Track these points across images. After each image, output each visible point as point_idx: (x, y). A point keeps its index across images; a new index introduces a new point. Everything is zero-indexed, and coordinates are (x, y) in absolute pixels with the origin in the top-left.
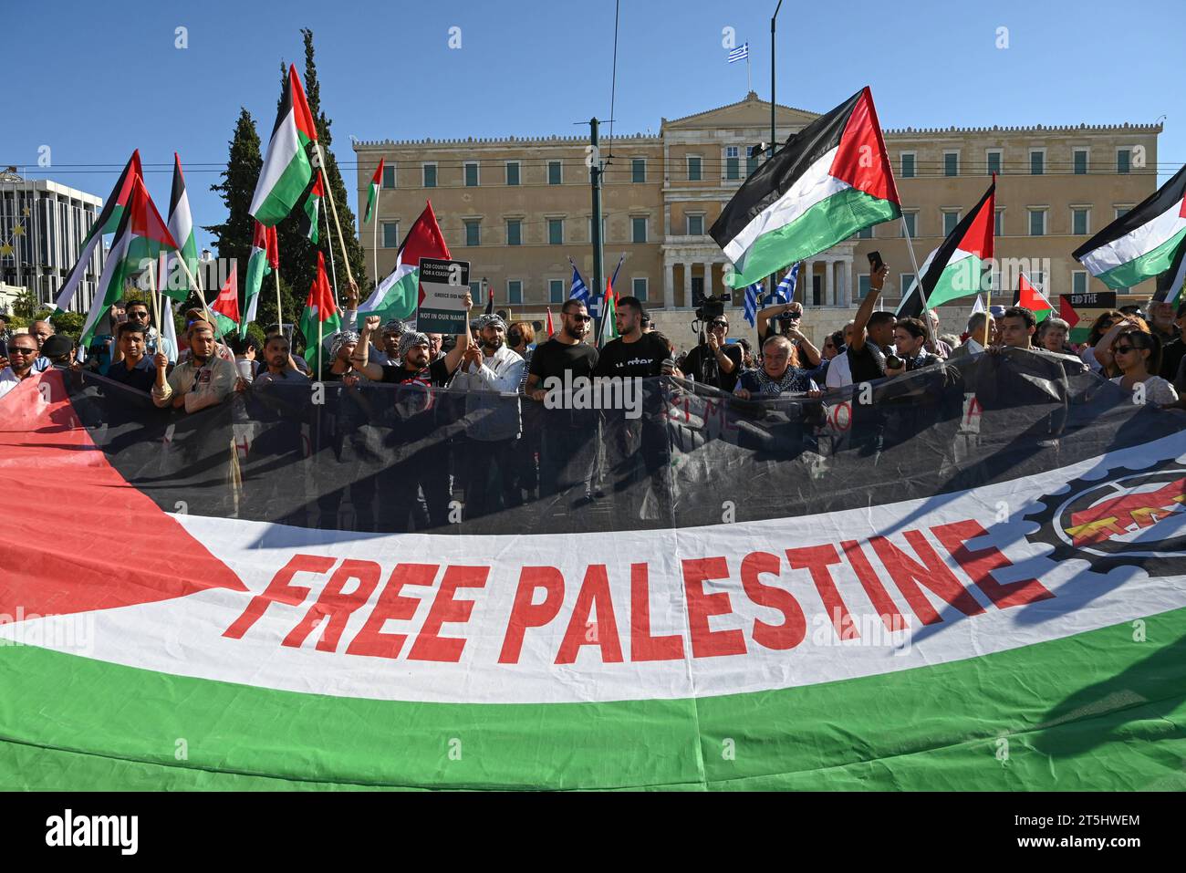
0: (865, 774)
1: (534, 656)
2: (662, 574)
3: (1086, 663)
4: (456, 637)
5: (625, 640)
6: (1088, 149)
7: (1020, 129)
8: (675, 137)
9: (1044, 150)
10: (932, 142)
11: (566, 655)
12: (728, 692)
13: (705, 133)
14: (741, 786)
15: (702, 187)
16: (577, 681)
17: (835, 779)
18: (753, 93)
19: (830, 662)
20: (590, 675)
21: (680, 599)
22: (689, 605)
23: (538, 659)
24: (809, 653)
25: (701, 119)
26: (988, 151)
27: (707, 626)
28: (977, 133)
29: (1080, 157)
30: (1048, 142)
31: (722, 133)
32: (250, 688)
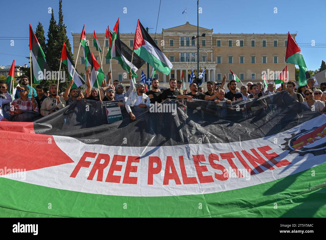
0: (252, 211)
1: (157, 183)
2: (187, 160)
3: (303, 180)
4: (134, 176)
5: (181, 178)
6: (277, 40)
7: (260, 34)
8: (166, 34)
9: (266, 40)
10: (237, 37)
11: (166, 182)
12: (212, 192)
13: (175, 33)
14: (221, 216)
15: (174, 48)
16: (170, 190)
17: (245, 213)
18: (188, 22)
19: (237, 183)
20: (173, 188)
21: (193, 167)
22: (196, 169)
23: (158, 183)
24: (231, 181)
25: (173, 29)
26: (252, 40)
27: (202, 175)
28: (249, 35)
29: (275, 42)
30: (267, 38)
31: (179, 33)
32: (82, 193)
